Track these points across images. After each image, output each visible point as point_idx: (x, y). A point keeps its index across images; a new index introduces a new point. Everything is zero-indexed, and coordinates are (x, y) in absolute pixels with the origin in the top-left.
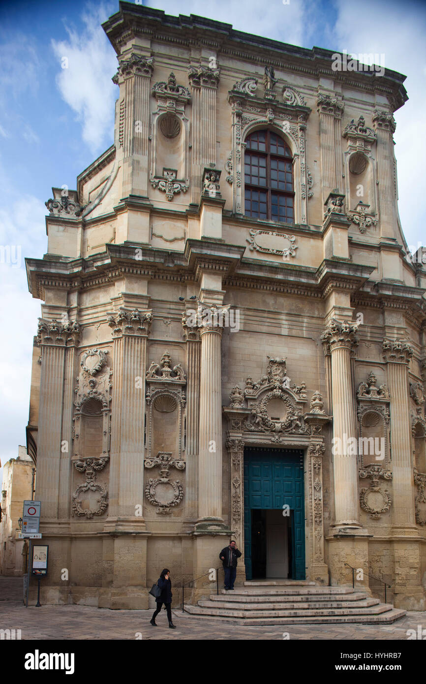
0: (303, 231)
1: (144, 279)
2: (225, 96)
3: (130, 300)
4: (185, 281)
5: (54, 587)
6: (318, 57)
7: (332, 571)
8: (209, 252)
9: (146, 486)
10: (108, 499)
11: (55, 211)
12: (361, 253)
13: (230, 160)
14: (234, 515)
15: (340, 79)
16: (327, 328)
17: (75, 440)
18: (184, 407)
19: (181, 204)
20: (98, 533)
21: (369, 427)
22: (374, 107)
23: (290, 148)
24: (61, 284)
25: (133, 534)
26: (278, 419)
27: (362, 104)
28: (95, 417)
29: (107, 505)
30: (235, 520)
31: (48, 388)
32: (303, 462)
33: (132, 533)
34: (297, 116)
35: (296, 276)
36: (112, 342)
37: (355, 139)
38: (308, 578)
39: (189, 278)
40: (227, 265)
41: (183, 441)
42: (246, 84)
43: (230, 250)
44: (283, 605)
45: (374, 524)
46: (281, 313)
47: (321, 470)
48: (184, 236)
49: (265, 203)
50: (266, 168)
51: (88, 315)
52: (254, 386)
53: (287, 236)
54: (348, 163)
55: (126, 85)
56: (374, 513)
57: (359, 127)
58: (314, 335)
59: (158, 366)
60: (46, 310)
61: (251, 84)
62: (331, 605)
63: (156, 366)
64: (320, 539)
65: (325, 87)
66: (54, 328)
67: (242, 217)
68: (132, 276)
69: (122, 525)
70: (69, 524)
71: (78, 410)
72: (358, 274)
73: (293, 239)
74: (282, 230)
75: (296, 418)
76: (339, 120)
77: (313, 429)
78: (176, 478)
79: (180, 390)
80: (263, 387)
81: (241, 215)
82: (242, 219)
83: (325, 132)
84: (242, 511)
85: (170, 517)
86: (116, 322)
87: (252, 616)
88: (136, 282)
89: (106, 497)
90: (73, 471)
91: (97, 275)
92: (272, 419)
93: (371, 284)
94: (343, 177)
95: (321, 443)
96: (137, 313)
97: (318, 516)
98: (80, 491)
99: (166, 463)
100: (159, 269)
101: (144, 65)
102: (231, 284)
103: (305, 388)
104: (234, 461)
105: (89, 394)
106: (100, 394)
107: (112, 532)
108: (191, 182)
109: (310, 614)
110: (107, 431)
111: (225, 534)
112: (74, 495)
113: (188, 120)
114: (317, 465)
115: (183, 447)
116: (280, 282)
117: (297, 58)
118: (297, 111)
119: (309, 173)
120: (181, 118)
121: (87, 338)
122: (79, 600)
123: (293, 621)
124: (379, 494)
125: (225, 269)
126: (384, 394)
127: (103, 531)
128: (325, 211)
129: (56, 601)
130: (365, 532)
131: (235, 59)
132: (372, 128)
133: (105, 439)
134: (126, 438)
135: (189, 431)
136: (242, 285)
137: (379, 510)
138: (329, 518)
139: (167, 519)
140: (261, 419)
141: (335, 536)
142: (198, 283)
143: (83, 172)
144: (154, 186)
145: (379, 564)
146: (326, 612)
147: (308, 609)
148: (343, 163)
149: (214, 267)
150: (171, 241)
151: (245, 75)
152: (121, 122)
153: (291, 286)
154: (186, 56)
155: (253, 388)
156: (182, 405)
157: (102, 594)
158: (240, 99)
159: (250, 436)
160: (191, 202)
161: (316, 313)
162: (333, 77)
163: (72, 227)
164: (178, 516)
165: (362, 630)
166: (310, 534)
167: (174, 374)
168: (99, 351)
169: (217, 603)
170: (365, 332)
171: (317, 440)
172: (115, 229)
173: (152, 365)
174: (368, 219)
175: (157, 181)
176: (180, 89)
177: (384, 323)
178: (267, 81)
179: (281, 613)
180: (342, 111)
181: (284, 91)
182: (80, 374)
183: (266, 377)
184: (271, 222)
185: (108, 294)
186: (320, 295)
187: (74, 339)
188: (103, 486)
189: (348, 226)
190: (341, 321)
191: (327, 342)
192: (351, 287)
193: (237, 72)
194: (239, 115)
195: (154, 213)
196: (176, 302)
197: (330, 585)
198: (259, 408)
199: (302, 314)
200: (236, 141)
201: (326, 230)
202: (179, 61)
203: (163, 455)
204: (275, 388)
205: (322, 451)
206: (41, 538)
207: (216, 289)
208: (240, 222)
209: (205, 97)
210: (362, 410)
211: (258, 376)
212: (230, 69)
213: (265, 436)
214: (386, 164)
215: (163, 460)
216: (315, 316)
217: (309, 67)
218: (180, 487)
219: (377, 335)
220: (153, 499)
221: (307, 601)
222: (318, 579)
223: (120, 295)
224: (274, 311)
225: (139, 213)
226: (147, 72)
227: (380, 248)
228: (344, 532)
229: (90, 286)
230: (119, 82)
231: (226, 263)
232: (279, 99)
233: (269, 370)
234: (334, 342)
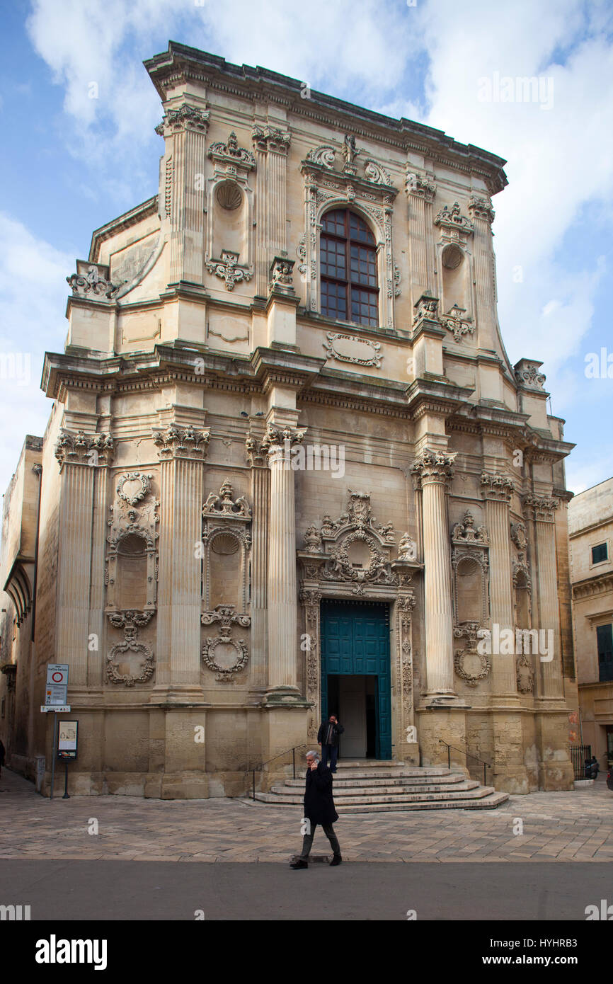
0: (388, 337)
1: (200, 388)
2: (297, 165)
3: (182, 414)
4: (250, 394)
5: (83, 774)
6: (407, 129)
7: (424, 749)
8: (282, 363)
9: (204, 646)
10: (155, 662)
11: (81, 290)
12: (456, 367)
13: (303, 244)
14: (310, 682)
15: (432, 156)
16: (418, 457)
17: (109, 586)
18: (249, 549)
19: (244, 296)
20: (143, 705)
21: (464, 575)
22: (470, 191)
23: (373, 234)
24: (90, 386)
25: (190, 707)
26: (360, 566)
27: (457, 187)
28: (134, 557)
29: (154, 670)
30: (311, 689)
31: (73, 519)
32: (388, 618)
33: (188, 705)
34: (383, 197)
35: (382, 393)
36: (159, 464)
37: (448, 229)
38: (395, 757)
39: (255, 389)
40: (303, 378)
41: (248, 591)
42: (321, 153)
43: (308, 362)
44: (374, 790)
45: (470, 692)
46: (364, 437)
47: (411, 628)
48: (247, 336)
49: (344, 299)
50: (345, 255)
51: (125, 427)
52: (333, 525)
53: (371, 342)
54: (441, 257)
55: (175, 140)
56: (471, 680)
57: (454, 216)
58: (402, 464)
59: (218, 498)
60: (70, 418)
61: (328, 154)
62: (429, 789)
63: (216, 498)
64: (409, 711)
65: (415, 165)
66: (81, 442)
67: (317, 317)
68: (185, 384)
69: (175, 696)
70: (102, 693)
71: (114, 549)
72: (455, 397)
73: (378, 347)
74: (366, 334)
75: (382, 565)
76: (430, 204)
77: (402, 578)
78: (239, 637)
79: (244, 528)
80: (343, 526)
81: (316, 313)
82: (318, 319)
83: (415, 218)
84: (318, 677)
85: (232, 684)
86: (164, 440)
87: (342, 803)
88: (190, 392)
89: (152, 660)
90: (106, 625)
91: (139, 378)
92: (354, 565)
93: (468, 406)
94: (436, 273)
95: (410, 596)
96: (192, 431)
97: (407, 683)
98: (117, 651)
99: (228, 618)
100: (218, 377)
101: (198, 120)
102: (305, 399)
103: (392, 529)
104: (309, 617)
105: (128, 528)
106: (143, 529)
107: (164, 704)
108: (255, 268)
109: (405, 800)
110: (153, 577)
111: (302, 706)
112: (110, 657)
113: (251, 191)
114: (406, 622)
115: (248, 599)
116: (363, 399)
117: (382, 127)
118: (382, 190)
119: (397, 266)
120: (244, 188)
121: (123, 456)
122: (117, 789)
123: (389, 808)
124: (476, 656)
125: (300, 383)
126: (482, 538)
127: (150, 701)
128: (415, 314)
129: (88, 791)
130: (461, 703)
131: (309, 121)
132: (468, 216)
133: (150, 587)
134: (179, 587)
135: (255, 579)
136: (318, 400)
137: (476, 675)
138: (420, 685)
139: (229, 687)
140: (341, 566)
141: (427, 707)
142: (265, 397)
143: (102, 228)
144: (211, 271)
145: (477, 740)
146: (423, 796)
147: (403, 793)
148: (435, 256)
149: (287, 381)
150: (232, 342)
151: (321, 141)
152: (168, 186)
153: (376, 404)
154: (249, 112)
155: (331, 528)
156: (246, 546)
157: (150, 781)
158: (315, 171)
159: (328, 587)
160: (256, 294)
161: (405, 437)
162: (424, 153)
163: (103, 312)
164: (241, 684)
165: (466, 815)
166: (397, 705)
167: (237, 508)
168: (141, 476)
169: (295, 789)
170: (460, 462)
171: (406, 592)
172: (160, 320)
173: (210, 497)
174: (464, 326)
175: (214, 264)
176: (243, 153)
177: (482, 453)
178: (346, 151)
179: (374, 799)
180: (434, 194)
181: (367, 164)
182: (115, 502)
183: (346, 515)
184: (352, 324)
185: (152, 402)
186: (409, 417)
187: (106, 457)
188: (148, 647)
189: (443, 336)
190: (434, 451)
191: (417, 473)
192: (446, 411)
193: (310, 137)
194: (314, 191)
195: (211, 305)
196: (238, 419)
197: (421, 765)
198: (340, 552)
199: (389, 439)
200: (310, 222)
201: (416, 339)
202: (240, 117)
203: (224, 609)
204: (358, 529)
205: (412, 605)
206: (69, 711)
207: (289, 408)
208: (315, 322)
209: (272, 163)
210: (457, 556)
211: (337, 512)
212: (302, 133)
213: (346, 586)
214: (483, 261)
215: (224, 614)
216: (404, 441)
217: (395, 138)
218: (245, 648)
219: (474, 467)
220: (212, 663)
221: (400, 785)
222: (407, 759)
223: (170, 407)
224: (356, 433)
225: (193, 304)
226: (202, 128)
227: (477, 361)
228: (439, 703)
229: (128, 390)
230: (165, 134)
231: (302, 376)
232: (360, 174)
233: (350, 506)
234: (426, 476)
